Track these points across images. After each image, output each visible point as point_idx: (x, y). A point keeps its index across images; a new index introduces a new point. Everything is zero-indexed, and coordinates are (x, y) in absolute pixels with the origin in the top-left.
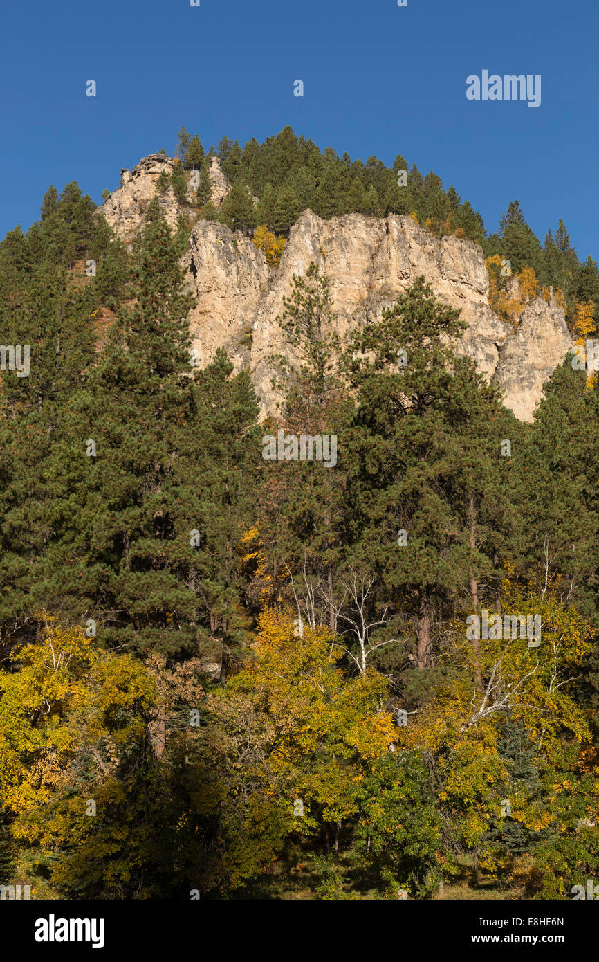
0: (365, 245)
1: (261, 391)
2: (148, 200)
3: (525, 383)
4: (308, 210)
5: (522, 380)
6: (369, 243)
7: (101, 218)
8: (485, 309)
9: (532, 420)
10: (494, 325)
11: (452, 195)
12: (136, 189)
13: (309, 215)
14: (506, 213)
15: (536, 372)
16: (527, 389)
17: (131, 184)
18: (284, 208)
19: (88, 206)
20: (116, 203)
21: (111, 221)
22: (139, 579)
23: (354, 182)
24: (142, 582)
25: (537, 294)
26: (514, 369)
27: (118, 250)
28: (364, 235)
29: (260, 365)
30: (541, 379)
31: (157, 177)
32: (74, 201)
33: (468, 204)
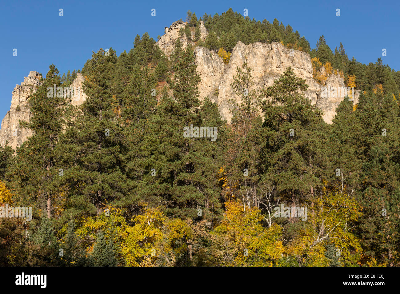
0: (263, 55)
1: (222, 113)
2: (175, 39)
3: (328, 109)
4: (240, 41)
5: (327, 107)
6: (264, 54)
7: (157, 46)
8: (311, 79)
9: (332, 123)
10: (315, 86)
11: (297, 34)
12: (171, 35)
13: (240, 43)
14: (319, 41)
15: (332, 104)
16: (329, 111)
17: (169, 33)
18: (230, 40)
19: (152, 42)
20: (163, 40)
21: (161, 48)
22: (181, 189)
23: (258, 30)
24: (182, 190)
25: (332, 73)
26: (324, 103)
27: (165, 59)
28: (262, 51)
29: (222, 103)
30: (335, 107)
31: (179, 30)
32: (147, 40)
33: (304, 37)
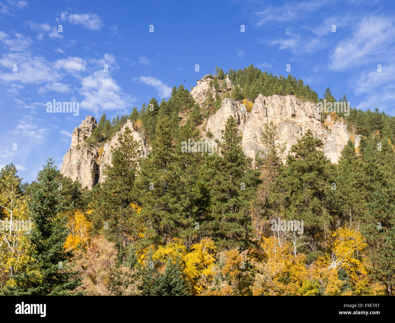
0: (280, 105)
1: (246, 154)
2: (206, 90)
3: (334, 150)
4: (261, 94)
5: (333, 149)
6: (281, 104)
7: (191, 96)
8: (320, 126)
9: (337, 163)
10: (323, 131)
11: (308, 87)
12: (202, 86)
13: (260, 95)
14: (325, 92)
15: (338, 146)
16: (335, 152)
17: (200, 84)
18: (252, 93)
19: (187, 92)
20: (195, 91)
21: (194, 97)
22: (228, 225)
23: (275, 84)
24: (229, 225)
25: (337, 120)
26: (330, 145)
27: (198, 108)
28: (279, 102)
29: (246, 145)
30: (340, 149)
31: (209, 82)
32: (182, 91)
33: (314, 91)
